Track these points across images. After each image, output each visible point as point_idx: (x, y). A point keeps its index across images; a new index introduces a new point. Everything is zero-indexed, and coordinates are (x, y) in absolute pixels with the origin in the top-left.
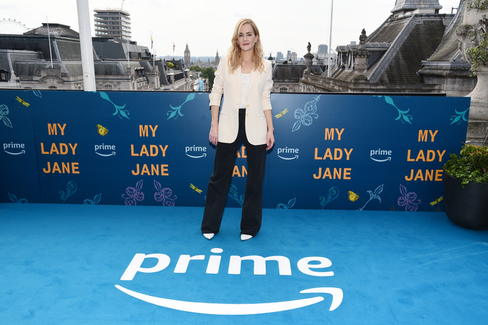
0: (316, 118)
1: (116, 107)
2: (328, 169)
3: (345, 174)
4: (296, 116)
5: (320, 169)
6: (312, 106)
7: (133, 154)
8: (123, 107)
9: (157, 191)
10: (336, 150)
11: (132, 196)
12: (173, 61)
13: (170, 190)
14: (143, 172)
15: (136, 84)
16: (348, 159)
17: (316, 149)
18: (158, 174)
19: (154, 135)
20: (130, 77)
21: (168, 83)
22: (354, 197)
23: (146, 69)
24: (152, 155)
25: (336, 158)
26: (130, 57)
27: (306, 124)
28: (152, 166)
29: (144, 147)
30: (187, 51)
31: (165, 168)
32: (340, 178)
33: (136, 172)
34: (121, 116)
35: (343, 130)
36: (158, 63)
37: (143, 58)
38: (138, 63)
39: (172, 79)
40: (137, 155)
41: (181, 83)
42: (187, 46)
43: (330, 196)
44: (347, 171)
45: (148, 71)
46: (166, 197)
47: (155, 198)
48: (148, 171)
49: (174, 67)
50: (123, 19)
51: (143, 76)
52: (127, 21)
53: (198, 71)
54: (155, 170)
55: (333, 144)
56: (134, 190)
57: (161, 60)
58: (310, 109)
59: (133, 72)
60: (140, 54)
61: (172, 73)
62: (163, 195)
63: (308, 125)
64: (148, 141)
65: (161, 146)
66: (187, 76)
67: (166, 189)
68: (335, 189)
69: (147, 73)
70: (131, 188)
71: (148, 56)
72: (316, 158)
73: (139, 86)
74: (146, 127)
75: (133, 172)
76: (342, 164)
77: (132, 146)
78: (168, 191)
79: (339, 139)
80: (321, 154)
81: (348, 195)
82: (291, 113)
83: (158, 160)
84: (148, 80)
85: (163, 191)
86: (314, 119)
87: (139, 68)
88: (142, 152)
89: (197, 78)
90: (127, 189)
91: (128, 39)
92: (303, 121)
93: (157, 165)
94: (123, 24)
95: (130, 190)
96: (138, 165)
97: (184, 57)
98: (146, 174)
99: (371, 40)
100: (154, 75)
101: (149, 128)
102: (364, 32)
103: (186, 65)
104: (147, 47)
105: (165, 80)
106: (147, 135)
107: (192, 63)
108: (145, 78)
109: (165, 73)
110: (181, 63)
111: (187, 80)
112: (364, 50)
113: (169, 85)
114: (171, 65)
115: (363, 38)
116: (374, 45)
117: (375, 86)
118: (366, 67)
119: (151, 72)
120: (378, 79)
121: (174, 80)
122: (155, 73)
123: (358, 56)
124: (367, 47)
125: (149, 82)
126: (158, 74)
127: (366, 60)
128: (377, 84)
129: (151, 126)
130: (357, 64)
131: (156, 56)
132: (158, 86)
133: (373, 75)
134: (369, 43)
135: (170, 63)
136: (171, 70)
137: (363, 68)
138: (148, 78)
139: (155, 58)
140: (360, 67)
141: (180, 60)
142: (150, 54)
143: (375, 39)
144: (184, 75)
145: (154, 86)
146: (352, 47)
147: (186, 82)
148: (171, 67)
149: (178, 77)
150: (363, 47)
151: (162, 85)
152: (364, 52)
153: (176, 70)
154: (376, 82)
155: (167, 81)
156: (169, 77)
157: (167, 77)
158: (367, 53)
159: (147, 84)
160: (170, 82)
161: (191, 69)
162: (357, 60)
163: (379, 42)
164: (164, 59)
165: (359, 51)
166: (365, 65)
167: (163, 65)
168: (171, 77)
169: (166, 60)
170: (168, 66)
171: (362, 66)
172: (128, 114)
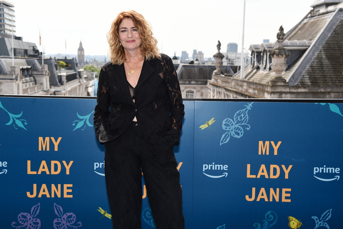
0: (248, 129)
1: (11, 115)
2: (263, 190)
3: (284, 195)
4: (224, 127)
5: (254, 189)
6: (242, 115)
7: (29, 172)
8: (19, 116)
9: (57, 217)
11: (25, 224)
12: (65, 60)
13: (74, 215)
14: (41, 193)
15: (21, 85)
16: (287, 177)
17: (249, 166)
18: (59, 196)
19: (56, 149)
20: (14, 77)
21: (59, 84)
22: (296, 224)
23: (34, 68)
24: (53, 172)
25: (272, 177)
26: (15, 55)
27: (236, 136)
28: (53, 186)
29: (44, 163)
30: (81, 49)
31: (68, 188)
32: (277, 200)
33: (32, 193)
34: (17, 126)
35: (280, 143)
36: (48, 61)
37: (30, 56)
38: (24, 61)
39: (64, 79)
40: (35, 173)
41: (74, 84)
42: (81, 44)
43: (266, 223)
44: (286, 192)
45: (36, 70)
46: (68, 224)
47: (55, 225)
48: (47, 193)
49: (66, 66)
50: (6, 10)
51: (30, 76)
52: (11, 13)
53: (93, 71)
54: (56, 190)
55: (268, 160)
56: (29, 216)
57: (51, 59)
58: (241, 118)
59: (18, 71)
60: (26, 51)
61: (64, 73)
62: (64, 222)
63: (239, 137)
64: (49, 156)
65: (64, 162)
66: (80, 77)
67: (69, 214)
68: (272, 213)
69: (35, 73)
70: (25, 214)
71: (37, 54)
72: (249, 176)
73: (25, 88)
74: (47, 139)
75: (28, 194)
76: (280, 183)
77: (29, 162)
78: (71, 216)
79: (276, 153)
80: (255, 171)
81: (288, 221)
82: (218, 124)
83: (61, 179)
84: (35, 81)
85: (65, 216)
86: (245, 130)
87: (25, 67)
88: (41, 170)
89: (92, 78)
90: (20, 215)
91: (11, 33)
92: (233, 133)
93: (59, 186)
94: (6, 16)
95: (23, 216)
96: (35, 186)
97: (77, 56)
98: (44, 196)
99: (288, 38)
100: (43, 75)
101: (51, 140)
102: (281, 29)
103: (80, 65)
104: (35, 44)
105: (56, 81)
106: (48, 149)
107: (87, 63)
108: (32, 78)
109: (55, 73)
110: (74, 63)
111: (81, 81)
112: (282, 49)
113: (59, 86)
114: (62, 64)
115: (280, 35)
116: (292, 43)
117: (295, 89)
118: (285, 68)
119: (39, 71)
120: (298, 81)
121: (66, 81)
122: (44, 73)
123: (275, 56)
124: (285, 46)
125: (37, 83)
126: (47, 74)
127: (285, 60)
128: (297, 87)
129: (53, 139)
130: (275, 64)
131: (45, 54)
132: (47, 87)
133: (293, 76)
134: (286, 42)
135: (62, 62)
136: (63, 69)
137: (281, 69)
138: (36, 78)
139: (44, 57)
140: (278, 68)
141: (73, 59)
142: (38, 51)
143: (293, 36)
144: (78, 76)
145: (43, 88)
146: (268, 45)
147: (79, 83)
148: (62, 66)
149: (70, 78)
150: (281, 46)
151: (52, 87)
152: (283, 51)
153: (68, 69)
154: (296, 84)
155: (58, 83)
156: (60, 77)
157: (58, 77)
158: (285, 52)
159: (34, 86)
160: (61, 83)
161: (85, 69)
162: (275, 60)
163: (298, 40)
164: (55, 58)
165: (276, 51)
166: (284, 65)
167: (53, 64)
168: (62, 77)
169: (57, 58)
170: (59, 65)
171: (280, 67)
172: (26, 123)
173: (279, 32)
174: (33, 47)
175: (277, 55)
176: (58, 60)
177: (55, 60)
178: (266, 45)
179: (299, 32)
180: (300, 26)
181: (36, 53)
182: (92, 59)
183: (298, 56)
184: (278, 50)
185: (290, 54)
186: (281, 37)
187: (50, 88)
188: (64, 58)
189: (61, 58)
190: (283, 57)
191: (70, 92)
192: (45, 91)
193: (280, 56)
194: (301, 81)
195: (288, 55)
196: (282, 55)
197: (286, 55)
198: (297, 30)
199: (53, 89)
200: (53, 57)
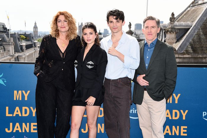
2: (168, 127)
3: (183, 132)
7: (7, 115)
10: (174, 111)
12: (25, 34)
14: (15, 129)
16: (184, 118)
18: (28, 131)
19: (26, 99)
23: (3, 40)
24: (24, 115)
25: (174, 118)
28: (24, 124)
29: (17, 108)
30: (35, 27)
31: (34, 126)
32: (178, 134)
33: (9, 129)
35: (179, 95)
36: (13, 35)
37: (1, 32)
39: (24, 48)
40: (11, 115)
41: (31, 51)
42: (35, 23)
44: (184, 129)
45: (5, 42)
48: (19, 129)
49: (26, 39)
54: (26, 127)
55: (171, 107)
57: (15, 34)
61: (24, 43)
64: (21, 104)
65: (32, 108)
66: (35, 46)
69: (4, 43)
74: (20, 92)
75: (6, 130)
76: (179, 123)
77: (7, 108)
79: (176, 102)
83: (29, 120)
84: (4, 49)
88: (15, 113)
93: (28, 124)
96: (11, 124)
97: (33, 32)
98: (17, 131)
99: (177, 20)
100: (10, 45)
101: (22, 93)
102: (173, 14)
103: (35, 38)
104: (4, 24)
105: (18, 49)
106: (20, 99)
107: (40, 37)
108: (2, 47)
109: (18, 43)
110: (31, 36)
111: (36, 49)
112: (173, 28)
113: (21, 53)
114: (23, 37)
115: (172, 19)
116: (180, 24)
117: (182, 55)
118: (175, 41)
119: (7, 42)
120: (184, 50)
121: (25, 49)
122: (11, 43)
123: (168, 33)
124: (175, 26)
125: (6, 50)
126: (13, 44)
127: (175, 36)
128: (183, 54)
129: (24, 92)
130: (168, 38)
131: (11, 30)
132: (12, 53)
133: (180, 46)
134: (176, 23)
135: (22, 36)
136: (24, 41)
137: (172, 41)
138: (4, 47)
139: (10, 32)
140: (170, 41)
141: (30, 34)
142: (6, 28)
143: (180, 19)
144: (33, 46)
145: (10, 53)
146: (163, 25)
147: (35, 51)
148: (23, 39)
149: (28, 47)
150: (173, 26)
151: (16, 53)
152: (174, 29)
153: (27, 41)
154: (183, 52)
155: (20, 50)
156: (21, 46)
157: (20, 46)
158: (175, 30)
159: (4, 52)
160: (22, 50)
161: (38, 41)
162: (168, 36)
163: (184, 22)
164: (18, 33)
165: (169, 29)
166: (174, 39)
167: (17, 38)
168: (23, 46)
169: (19, 34)
170: (21, 38)
171: (172, 40)
172: (5, 81)
173: (171, 16)
174: (3, 26)
175: (169, 32)
176: (20, 34)
177: (18, 34)
178: (162, 25)
179: (185, 16)
180: (185, 13)
181: (5, 30)
182: (43, 34)
183: (184, 33)
184: (170, 29)
185: (179, 32)
186: (172, 20)
187: (15, 53)
188: (24, 33)
189: (22, 33)
190: (174, 33)
191: (28, 56)
192: (11, 56)
193: (172, 33)
194: (186, 50)
195: (178, 32)
196: (173, 32)
197: (176, 32)
198: (183, 15)
199: (17, 55)
200: (16, 33)
